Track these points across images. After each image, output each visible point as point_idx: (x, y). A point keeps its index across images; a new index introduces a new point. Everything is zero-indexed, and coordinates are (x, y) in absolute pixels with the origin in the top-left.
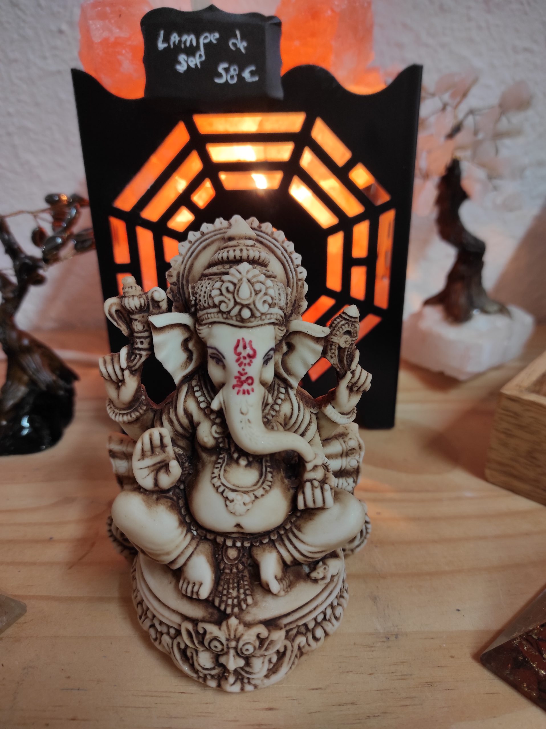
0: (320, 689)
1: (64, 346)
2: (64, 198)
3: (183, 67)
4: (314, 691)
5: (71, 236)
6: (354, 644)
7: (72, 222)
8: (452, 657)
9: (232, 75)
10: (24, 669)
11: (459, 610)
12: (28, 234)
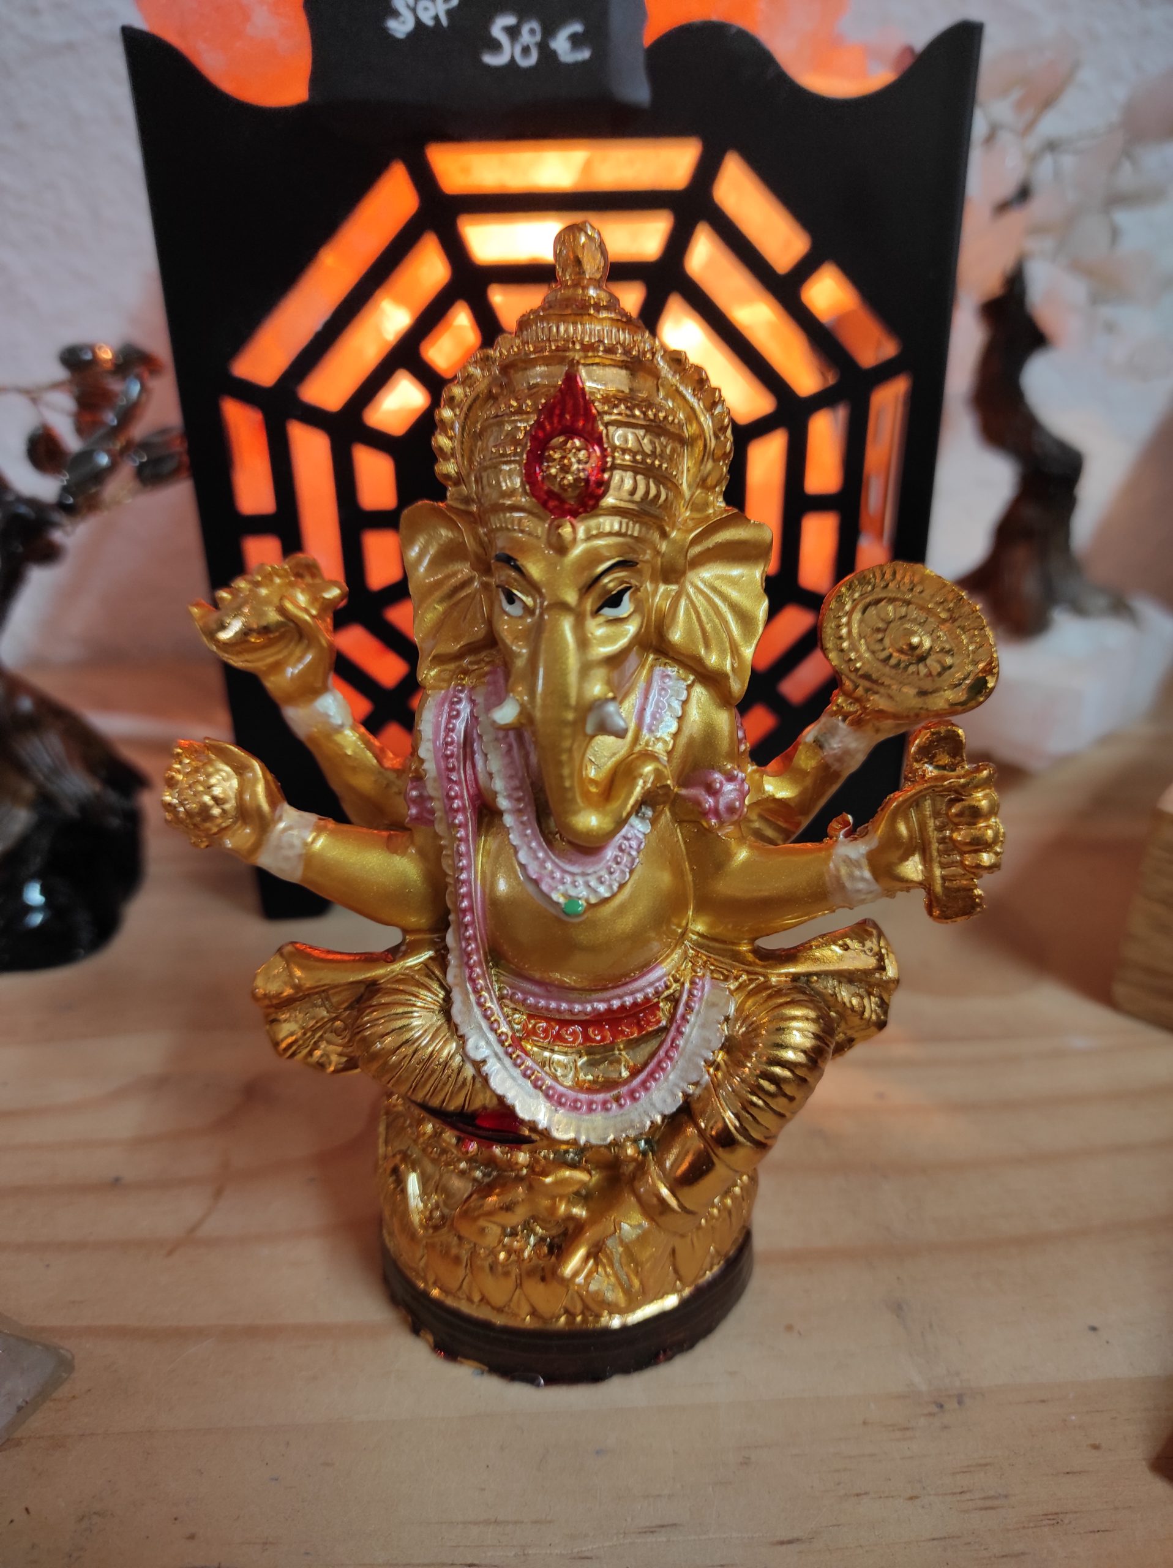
0: (797, 1540)
1: (107, 705)
2: (106, 354)
3: (404, 22)
4: (784, 1548)
5: (130, 447)
6: (865, 1423)
7: (128, 415)
8: (1096, 1447)
9: (525, 44)
10: (81, 1519)
11: (1094, 1329)
12: (18, 445)
